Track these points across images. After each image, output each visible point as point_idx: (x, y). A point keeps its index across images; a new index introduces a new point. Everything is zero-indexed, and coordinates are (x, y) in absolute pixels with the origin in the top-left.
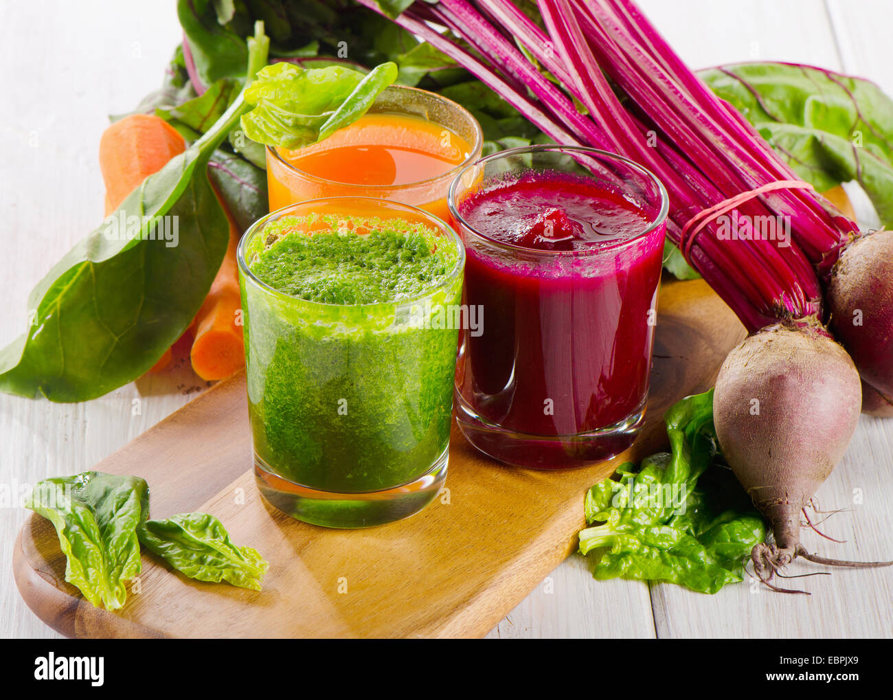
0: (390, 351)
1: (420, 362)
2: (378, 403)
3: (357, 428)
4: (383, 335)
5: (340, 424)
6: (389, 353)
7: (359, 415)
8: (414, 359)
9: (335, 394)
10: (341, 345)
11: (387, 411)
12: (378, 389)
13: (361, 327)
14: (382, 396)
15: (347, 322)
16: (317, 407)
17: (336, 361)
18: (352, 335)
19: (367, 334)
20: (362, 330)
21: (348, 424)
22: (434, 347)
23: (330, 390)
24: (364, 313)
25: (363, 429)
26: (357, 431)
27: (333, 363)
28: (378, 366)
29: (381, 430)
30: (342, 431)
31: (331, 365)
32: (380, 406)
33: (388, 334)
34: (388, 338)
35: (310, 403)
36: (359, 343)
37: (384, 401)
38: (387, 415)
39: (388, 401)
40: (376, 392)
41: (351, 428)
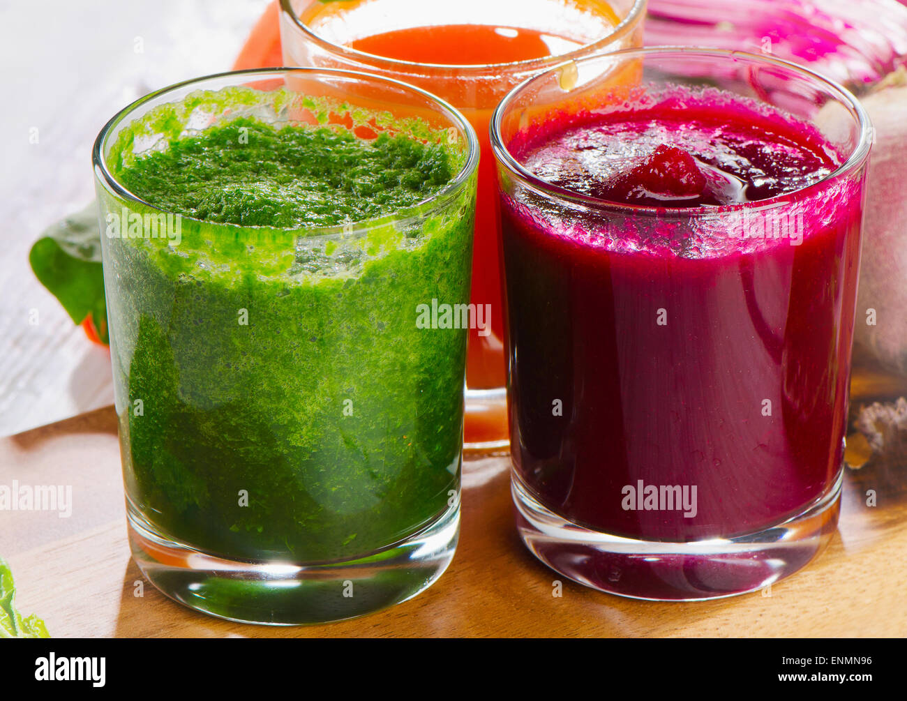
0: (290, 316)
1: (350, 346)
2: (273, 406)
3: (241, 444)
4: (275, 286)
5: (214, 433)
6: (290, 319)
7: (242, 421)
8: (337, 339)
9: (203, 379)
10: (206, 293)
11: (290, 421)
12: (271, 379)
13: (235, 264)
14: (280, 394)
15: (213, 253)
16: (177, 397)
17: (201, 320)
18: (222, 277)
19: (248, 279)
20: (240, 271)
21: (226, 436)
22: (381, 326)
23: (194, 371)
24: (242, 240)
25: (251, 448)
26: (242, 450)
27: (196, 323)
28: (270, 340)
29: (282, 454)
30: (217, 446)
31: (193, 326)
32: (277, 412)
33: (284, 284)
34: (287, 291)
35: (168, 389)
36: (233, 293)
37: (283, 404)
38: (293, 429)
39: (292, 405)
40: (268, 385)
41: (232, 443)
